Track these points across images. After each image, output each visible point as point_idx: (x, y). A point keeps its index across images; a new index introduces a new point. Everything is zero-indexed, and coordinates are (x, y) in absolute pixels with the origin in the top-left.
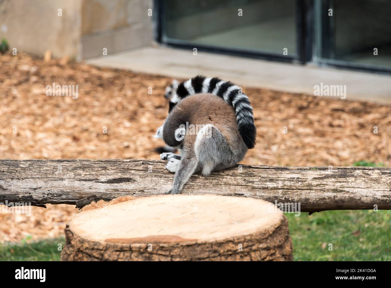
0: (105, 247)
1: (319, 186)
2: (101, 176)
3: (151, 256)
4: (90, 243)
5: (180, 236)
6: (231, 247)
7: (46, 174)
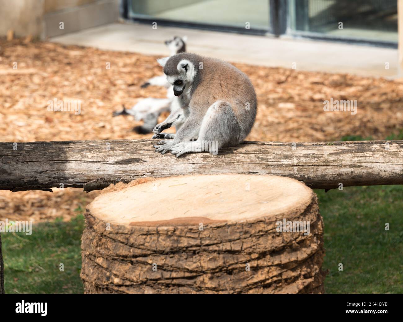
0: (130, 231)
1: (336, 162)
2: (109, 158)
3: (180, 238)
4: (113, 227)
5: (209, 217)
6: (262, 228)
7: (52, 156)
